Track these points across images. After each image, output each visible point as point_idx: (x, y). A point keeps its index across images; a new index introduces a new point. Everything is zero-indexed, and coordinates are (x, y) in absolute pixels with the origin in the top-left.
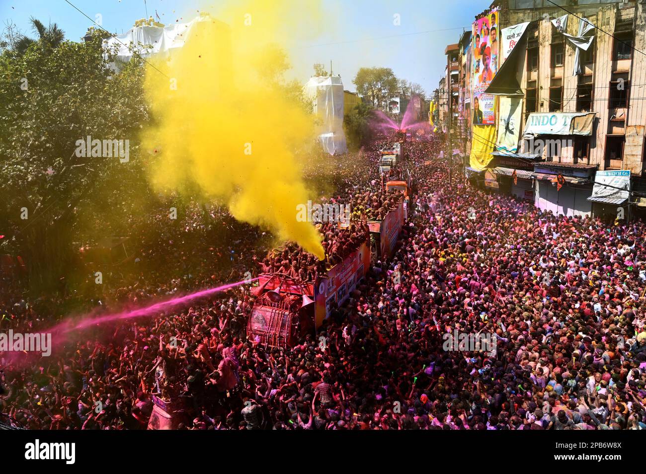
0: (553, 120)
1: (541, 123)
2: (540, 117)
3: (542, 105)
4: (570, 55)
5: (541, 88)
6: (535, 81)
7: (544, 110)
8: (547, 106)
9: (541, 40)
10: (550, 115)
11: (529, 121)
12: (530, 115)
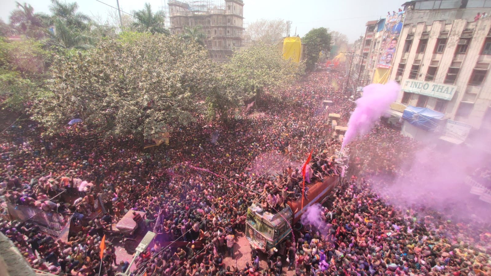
0: (426, 86)
1: (417, 87)
2: (418, 83)
3: (421, 76)
4: (449, 47)
5: (423, 65)
6: (420, 60)
7: (421, 80)
8: (423, 77)
9: (431, 34)
10: (425, 82)
11: (409, 84)
12: (411, 80)
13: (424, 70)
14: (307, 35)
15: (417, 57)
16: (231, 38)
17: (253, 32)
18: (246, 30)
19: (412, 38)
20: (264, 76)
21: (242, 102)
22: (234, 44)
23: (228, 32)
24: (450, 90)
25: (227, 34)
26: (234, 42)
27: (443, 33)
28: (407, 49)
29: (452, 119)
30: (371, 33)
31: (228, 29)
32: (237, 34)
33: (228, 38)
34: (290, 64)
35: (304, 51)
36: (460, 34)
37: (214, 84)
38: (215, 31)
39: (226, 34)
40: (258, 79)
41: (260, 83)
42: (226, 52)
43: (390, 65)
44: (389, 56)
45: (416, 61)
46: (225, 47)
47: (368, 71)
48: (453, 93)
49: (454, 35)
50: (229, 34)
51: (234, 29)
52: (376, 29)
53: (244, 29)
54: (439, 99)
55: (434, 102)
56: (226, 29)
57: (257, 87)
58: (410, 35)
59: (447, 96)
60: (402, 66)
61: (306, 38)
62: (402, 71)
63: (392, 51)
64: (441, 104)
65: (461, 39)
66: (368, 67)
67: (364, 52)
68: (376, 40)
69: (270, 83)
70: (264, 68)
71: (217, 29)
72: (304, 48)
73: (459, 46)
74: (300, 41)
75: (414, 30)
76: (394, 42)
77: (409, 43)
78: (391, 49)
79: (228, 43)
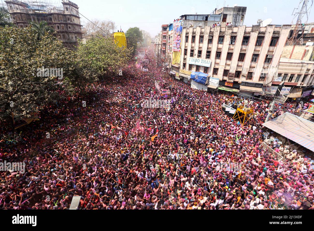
1: (195, 61)
2: (194, 59)
3: (195, 55)
4: (205, 40)
5: (195, 49)
6: (194, 47)
7: (196, 57)
8: (197, 55)
9: (196, 33)
10: (198, 59)
11: (191, 60)
12: (191, 58)
13: (196, 52)
14: (127, 31)
15: (192, 45)
16: (73, 32)
17: (91, 28)
18: (84, 27)
19: (188, 35)
20: (108, 59)
21: (97, 78)
22: (76, 37)
23: (70, 28)
24: (209, 62)
25: (69, 29)
26: (76, 35)
27: (201, 33)
28: (187, 41)
29: (211, 77)
30: (165, 32)
31: (69, 26)
32: (77, 29)
33: (70, 32)
34: (124, 50)
35: (127, 42)
36: (209, 33)
37: (74, 67)
38: (58, 27)
39: (67, 29)
40: (104, 61)
41: (106, 64)
42: (71, 43)
43: (179, 49)
44: (178, 45)
45: (192, 47)
46: (69, 39)
47: (169, 53)
48: (210, 63)
49: (206, 34)
50: (71, 29)
51: (74, 26)
52: (168, 29)
53: (82, 26)
54: (205, 67)
55: (203, 69)
56: (67, 25)
57: (103, 67)
58: (187, 33)
59: (208, 65)
60: (186, 50)
61: (127, 34)
62: (186, 52)
63: (179, 41)
64: (206, 69)
65: (209, 36)
66: (168, 51)
67: (163, 42)
68: (170, 35)
69: (112, 64)
70: (106, 53)
71: (59, 25)
72: (127, 40)
73: (209, 40)
74: (125, 35)
75: (188, 31)
76: (179, 36)
77: (187, 37)
78: (178, 40)
79: (70, 36)
